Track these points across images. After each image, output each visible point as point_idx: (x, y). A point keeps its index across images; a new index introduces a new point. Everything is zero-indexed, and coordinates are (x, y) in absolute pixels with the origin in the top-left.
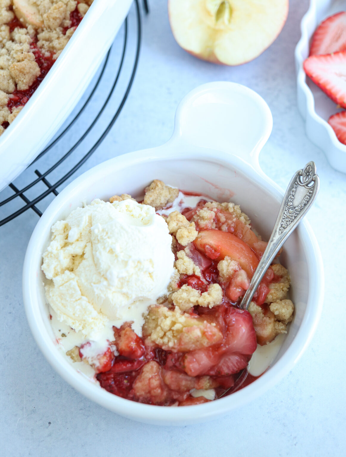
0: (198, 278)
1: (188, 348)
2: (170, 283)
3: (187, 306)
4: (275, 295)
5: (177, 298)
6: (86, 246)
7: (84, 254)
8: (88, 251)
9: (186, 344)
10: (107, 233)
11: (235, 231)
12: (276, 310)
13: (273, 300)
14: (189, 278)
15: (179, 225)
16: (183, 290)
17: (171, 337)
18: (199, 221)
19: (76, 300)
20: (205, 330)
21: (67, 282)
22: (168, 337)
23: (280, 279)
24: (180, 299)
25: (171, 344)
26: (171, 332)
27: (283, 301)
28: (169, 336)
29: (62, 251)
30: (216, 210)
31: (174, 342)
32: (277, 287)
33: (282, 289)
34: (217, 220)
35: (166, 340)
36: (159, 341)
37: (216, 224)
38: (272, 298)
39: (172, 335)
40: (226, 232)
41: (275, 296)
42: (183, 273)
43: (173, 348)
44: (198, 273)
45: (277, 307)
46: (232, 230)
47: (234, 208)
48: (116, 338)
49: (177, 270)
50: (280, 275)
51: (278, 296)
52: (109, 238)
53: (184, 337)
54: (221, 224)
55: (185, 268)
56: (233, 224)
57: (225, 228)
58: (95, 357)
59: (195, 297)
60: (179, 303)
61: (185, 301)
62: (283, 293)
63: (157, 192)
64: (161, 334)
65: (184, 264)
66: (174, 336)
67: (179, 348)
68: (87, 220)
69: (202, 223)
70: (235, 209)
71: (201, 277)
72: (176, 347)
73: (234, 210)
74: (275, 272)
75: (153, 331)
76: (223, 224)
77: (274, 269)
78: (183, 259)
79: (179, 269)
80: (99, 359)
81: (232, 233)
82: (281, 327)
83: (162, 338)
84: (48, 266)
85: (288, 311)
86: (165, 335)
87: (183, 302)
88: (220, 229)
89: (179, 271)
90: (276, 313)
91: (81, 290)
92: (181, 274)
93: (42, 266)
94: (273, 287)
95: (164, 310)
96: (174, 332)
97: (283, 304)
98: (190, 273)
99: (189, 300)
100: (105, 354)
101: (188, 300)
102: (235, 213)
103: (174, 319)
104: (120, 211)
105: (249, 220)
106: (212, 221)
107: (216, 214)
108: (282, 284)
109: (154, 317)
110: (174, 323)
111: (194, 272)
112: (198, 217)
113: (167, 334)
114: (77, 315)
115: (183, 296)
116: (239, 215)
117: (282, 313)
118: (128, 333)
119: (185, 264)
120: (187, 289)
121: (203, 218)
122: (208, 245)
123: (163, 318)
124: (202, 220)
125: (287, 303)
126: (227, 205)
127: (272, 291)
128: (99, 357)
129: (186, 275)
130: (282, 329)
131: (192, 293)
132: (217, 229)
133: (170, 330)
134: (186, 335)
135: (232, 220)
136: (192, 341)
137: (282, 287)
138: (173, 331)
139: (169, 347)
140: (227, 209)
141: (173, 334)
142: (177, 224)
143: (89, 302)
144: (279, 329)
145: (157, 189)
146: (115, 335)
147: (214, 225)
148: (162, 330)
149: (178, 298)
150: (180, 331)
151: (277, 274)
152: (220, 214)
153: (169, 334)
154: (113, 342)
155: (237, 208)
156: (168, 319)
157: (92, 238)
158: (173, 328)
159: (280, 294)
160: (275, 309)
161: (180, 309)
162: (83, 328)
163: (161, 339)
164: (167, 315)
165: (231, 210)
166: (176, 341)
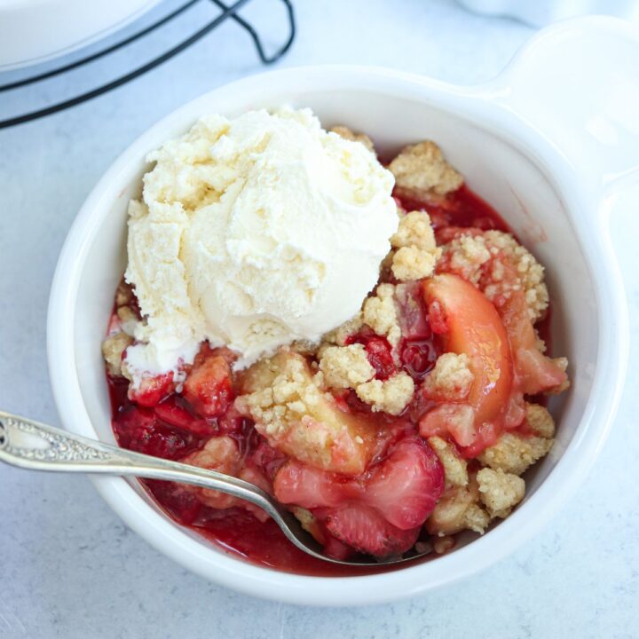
0: (389, 347)
1: (295, 453)
2: (338, 328)
3: (337, 381)
4: (500, 455)
5: (329, 358)
6: (234, 181)
7: (223, 192)
8: (231, 190)
9: (294, 443)
10: (277, 179)
11: (505, 306)
12: (486, 484)
13: (494, 463)
14: (375, 339)
15: (411, 239)
16: (349, 351)
17: (279, 417)
18: (456, 254)
19: (165, 262)
20: (336, 441)
21: (168, 222)
22: (274, 414)
23: (532, 436)
24: (332, 363)
25: (270, 429)
26: (284, 408)
27: (509, 475)
28: (277, 414)
29: (191, 168)
30: (495, 251)
31: (278, 429)
32: (514, 445)
33: (522, 454)
34: (486, 270)
35: (268, 416)
36: (257, 412)
37: (483, 275)
38: (494, 458)
39: (283, 414)
40: (487, 300)
41: (500, 459)
42: (368, 324)
43: (271, 436)
44: (394, 338)
45: (489, 479)
46: (502, 302)
47: (530, 266)
48: (195, 362)
49: (360, 314)
50: (537, 429)
51: (505, 462)
52: (274, 188)
53: (297, 430)
54: (489, 280)
55: (375, 317)
56: (509, 294)
57: (491, 291)
58: (141, 372)
59: (360, 375)
60: (328, 369)
61: (339, 372)
62: (520, 462)
63: (420, 163)
64: (267, 402)
65: (376, 311)
66: (283, 418)
67: (280, 442)
68: (262, 138)
69: (458, 261)
70: (531, 269)
71: (393, 350)
72: (276, 437)
73: (528, 270)
74: (530, 419)
75: (259, 389)
76: (494, 282)
77: (530, 413)
78: (381, 301)
79: (365, 313)
80: (143, 379)
81: (497, 308)
82: (478, 520)
83: (264, 409)
84: (156, 179)
85: (505, 498)
86: (272, 406)
87: (335, 370)
88: (482, 289)
89: (362, 316)
90: (482, 489)
91: (181, 248)
92: (365, 325)
93: (147, 175)
94: (506, 441)
95: (297, 364)
96: (288, 412)
97: (504, 481)
98: (380, 330)
99: (347, 373)
100: (159, 378)
101: (344, 372)
102: (526, 277)
103: (299, 390)
104: (329, 155)
105: (546, 302)
106: (477, 266)
107: (493, 257)
108: (528, 446)
109: (275, 367)
110: (296, 397)
111: (387, 333)
112: (459, 247)
113: (276, 408)
114: (154, 286)
115: (340, 360)
116: (531, 285)
117: (492, 496)
118: (215, 366)
119: (378, 310)
120: (355, 353)
121: (463, 253)
122: (439, 302)
123: (285, 377)
124: (461, 256)
125: (513, 483)
126: (522, 255)
127: (500, 447)
128: (145, 375)
129: (372, 330)
130: (478, 524)
131: (358, 365)
132: (477, 286)
133: (284, 404)
134: (302, 428)
135: (512, 285)
136: (307, 445)
137: (523, 451)
138: (288, 409)
139: (265, 430)
140: (517, 261)
141: (286, 414)
142: (409, 236)
143: (185, 278)
144: (472, 521)
145: (421, 157)
146: (197, 356)
147: (478, 276)
148: (272, 396)
149: (331, 360)
150: (297, 416)
151: (531, 424)
152: (498, 264)
153: (278, 410)
154: (187, 365)
155: (535, 271)
156: (290, 384)
157: (251, 175)
158: (289, 405)
159: (513, 460)
160: (485, 480)
161: (325, 379)
162: (155, 313)
163: (260, 410)
164: (294, 377)
165: (522, 268)
166: (282, 428)
